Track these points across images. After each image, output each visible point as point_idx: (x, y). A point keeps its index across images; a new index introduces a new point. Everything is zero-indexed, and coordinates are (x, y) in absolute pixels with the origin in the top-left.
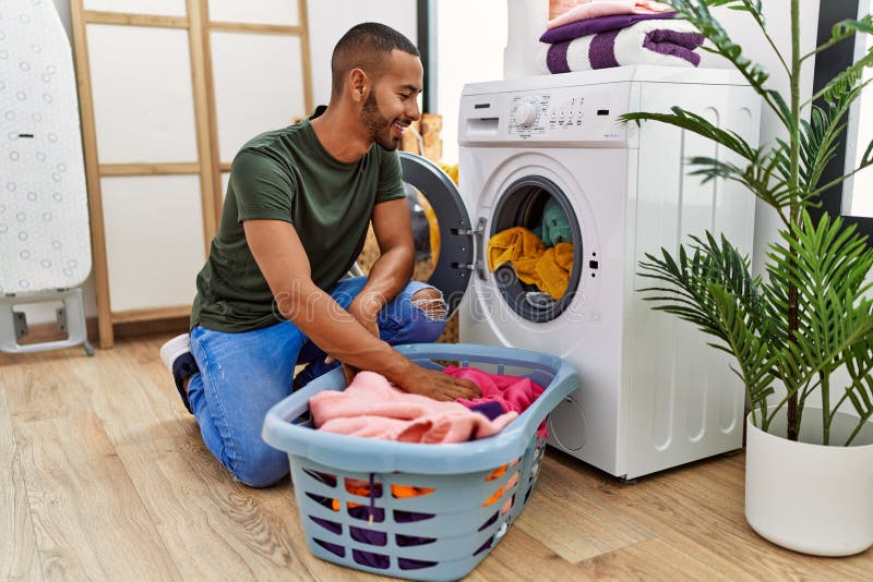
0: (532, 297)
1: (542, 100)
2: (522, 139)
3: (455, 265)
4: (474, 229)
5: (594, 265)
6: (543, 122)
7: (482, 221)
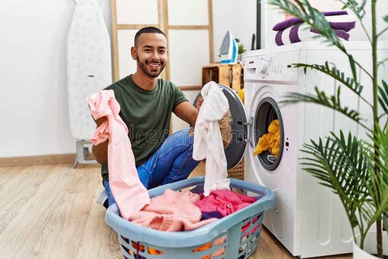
0: (270, 158)
1: (270, 60)
2: (262, 79)
3: (241, 139)
4: (248, 122)
5: (287, 144)
6: (269, 71)
7: (252, 118)
